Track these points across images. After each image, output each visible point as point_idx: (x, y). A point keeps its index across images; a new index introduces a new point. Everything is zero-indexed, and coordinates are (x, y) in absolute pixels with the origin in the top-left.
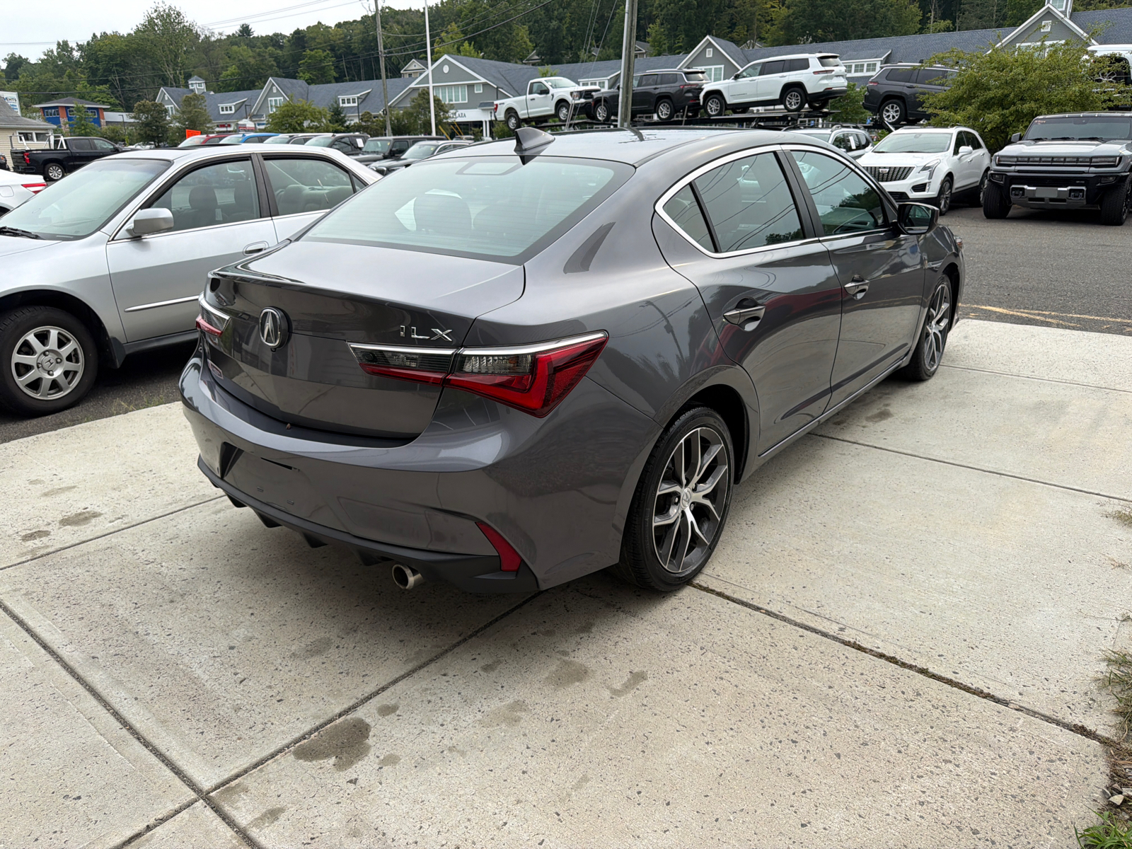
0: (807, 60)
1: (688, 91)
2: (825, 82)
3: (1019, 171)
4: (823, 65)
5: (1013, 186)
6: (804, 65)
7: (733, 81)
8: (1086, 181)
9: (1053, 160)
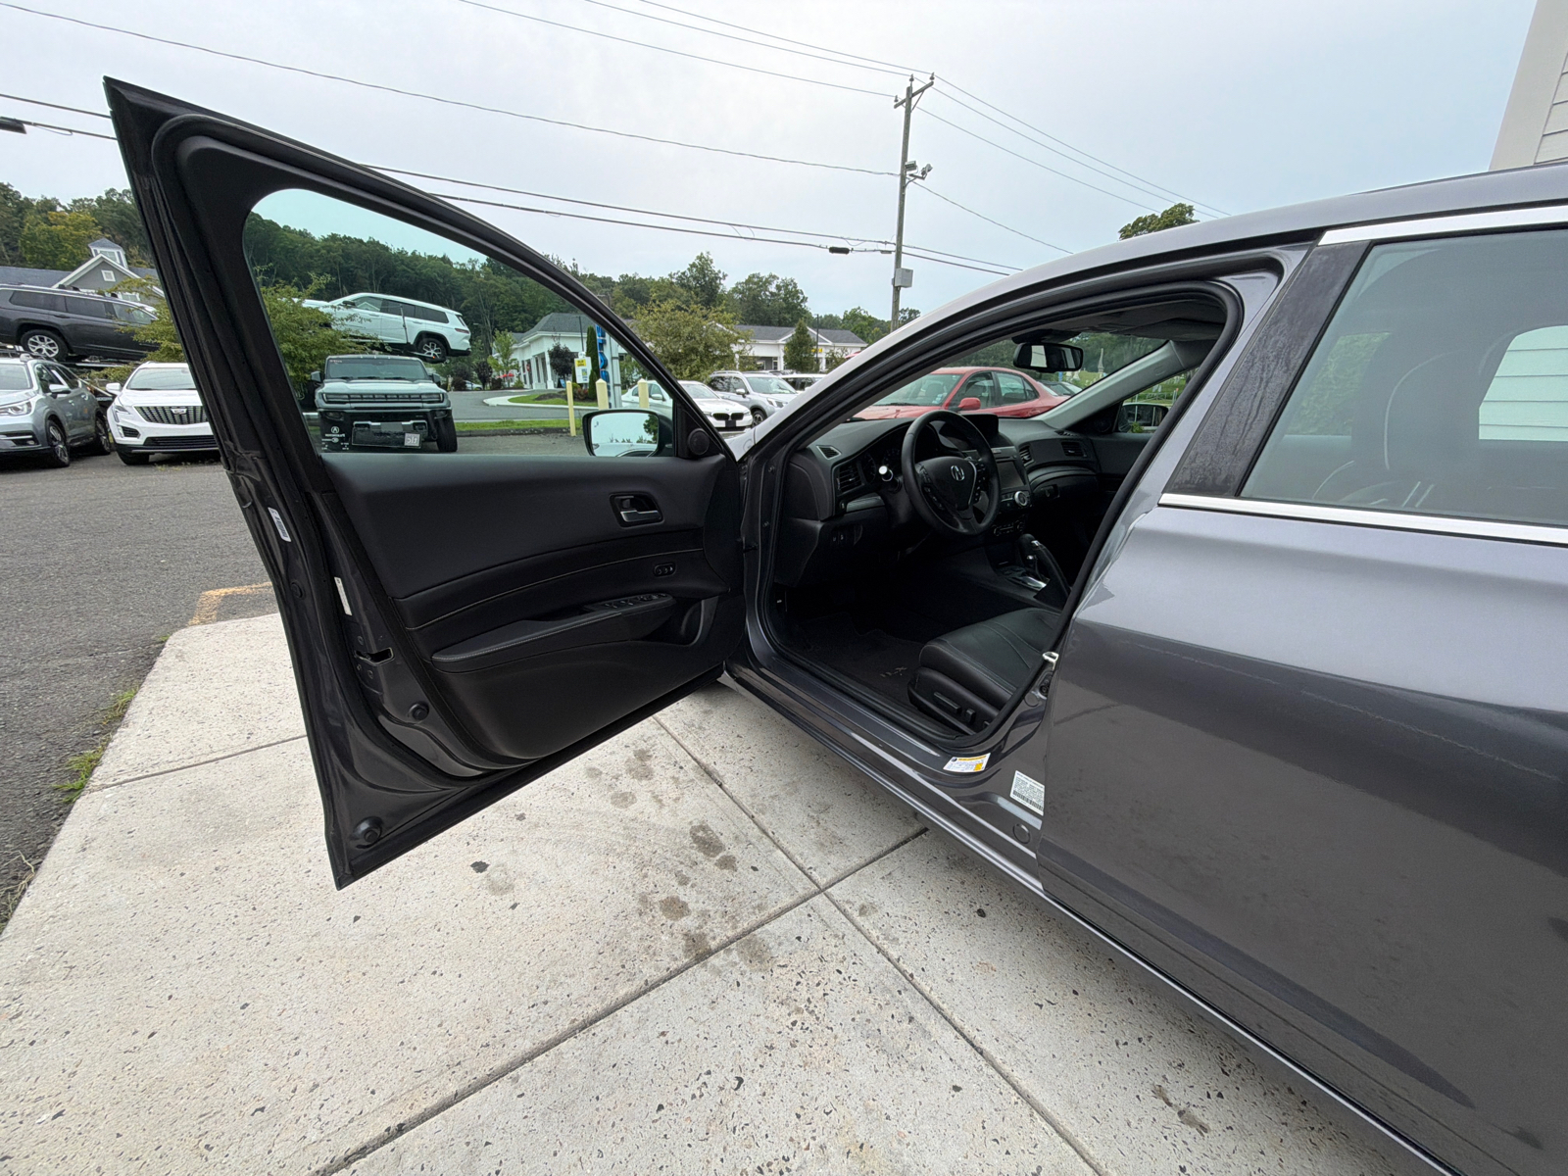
3: (356, 408)
5: (355, 423)
8: (424, 415)
9: (386, 397)
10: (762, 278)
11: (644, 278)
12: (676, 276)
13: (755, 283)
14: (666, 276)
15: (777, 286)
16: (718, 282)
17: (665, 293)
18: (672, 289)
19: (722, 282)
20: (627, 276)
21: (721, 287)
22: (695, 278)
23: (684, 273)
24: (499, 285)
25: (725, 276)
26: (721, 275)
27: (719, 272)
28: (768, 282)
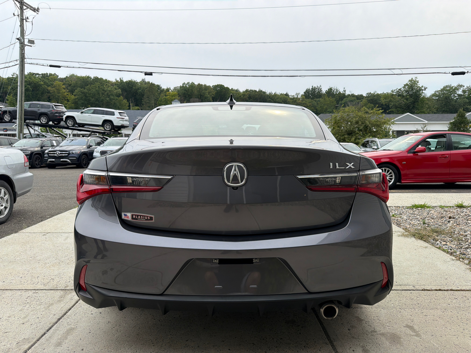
0: (114, 112)
1: (56, 113)
2: (121, 122)
4: (121, 115)
6: (113, 114)
7: (80, 114)
10: (453, 87)
11: (379, 93)
12: (395, 91)
13: (447, 90)
14: (390, 92)
15: (463, 90)
16: (421, 92)
17: (389, 100)
18: (393, 98)
19: (423, 91)
20: (370, 93)
21: (423, 94)
22: (406, 91)
23: (400, 89)
24: (307, 103)
25: (425, 89)
26: (423, 88)
27: (423, 87)
28: (457, 89)
